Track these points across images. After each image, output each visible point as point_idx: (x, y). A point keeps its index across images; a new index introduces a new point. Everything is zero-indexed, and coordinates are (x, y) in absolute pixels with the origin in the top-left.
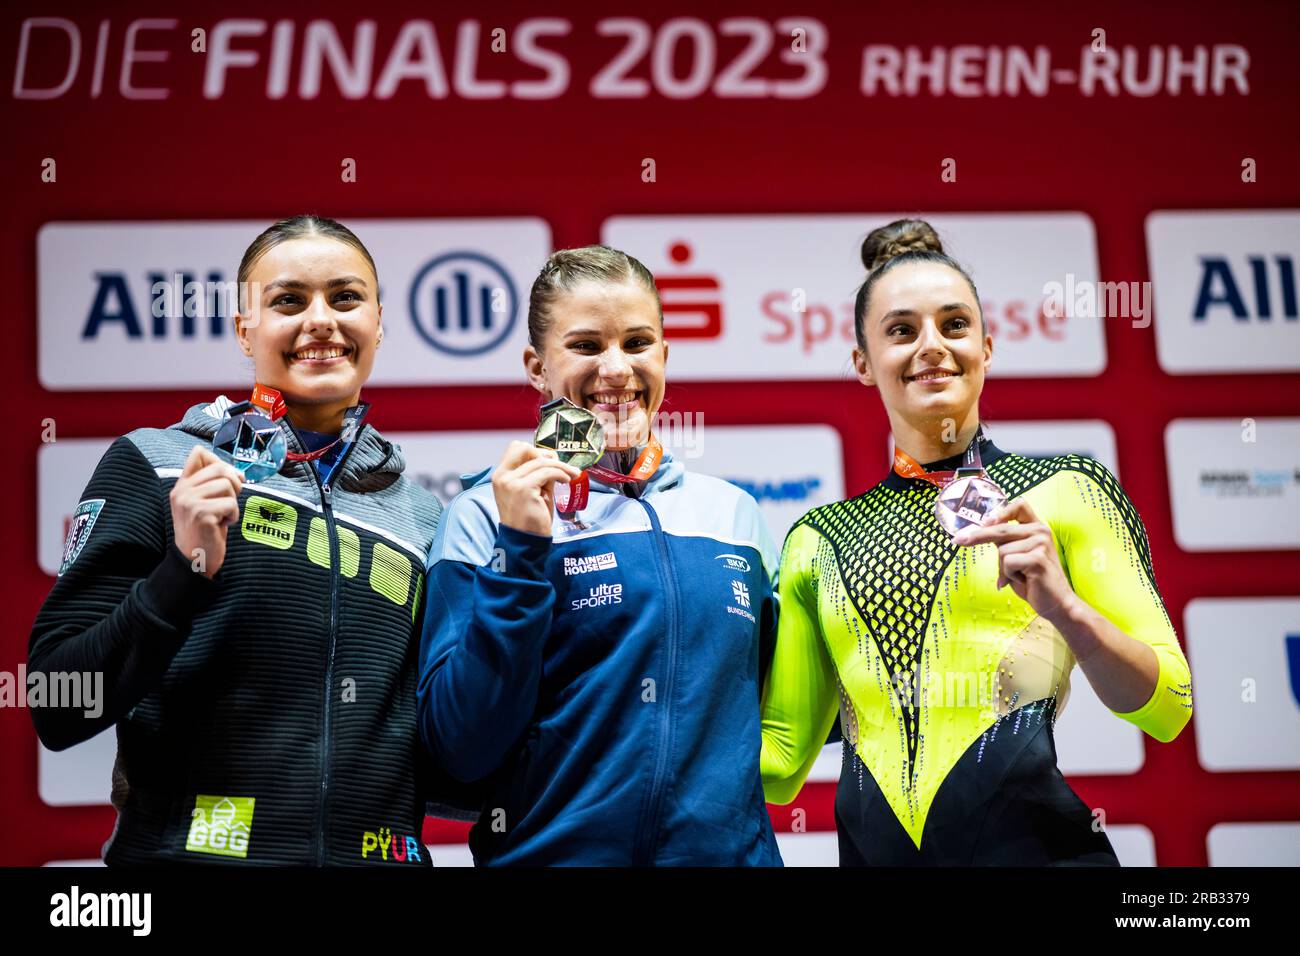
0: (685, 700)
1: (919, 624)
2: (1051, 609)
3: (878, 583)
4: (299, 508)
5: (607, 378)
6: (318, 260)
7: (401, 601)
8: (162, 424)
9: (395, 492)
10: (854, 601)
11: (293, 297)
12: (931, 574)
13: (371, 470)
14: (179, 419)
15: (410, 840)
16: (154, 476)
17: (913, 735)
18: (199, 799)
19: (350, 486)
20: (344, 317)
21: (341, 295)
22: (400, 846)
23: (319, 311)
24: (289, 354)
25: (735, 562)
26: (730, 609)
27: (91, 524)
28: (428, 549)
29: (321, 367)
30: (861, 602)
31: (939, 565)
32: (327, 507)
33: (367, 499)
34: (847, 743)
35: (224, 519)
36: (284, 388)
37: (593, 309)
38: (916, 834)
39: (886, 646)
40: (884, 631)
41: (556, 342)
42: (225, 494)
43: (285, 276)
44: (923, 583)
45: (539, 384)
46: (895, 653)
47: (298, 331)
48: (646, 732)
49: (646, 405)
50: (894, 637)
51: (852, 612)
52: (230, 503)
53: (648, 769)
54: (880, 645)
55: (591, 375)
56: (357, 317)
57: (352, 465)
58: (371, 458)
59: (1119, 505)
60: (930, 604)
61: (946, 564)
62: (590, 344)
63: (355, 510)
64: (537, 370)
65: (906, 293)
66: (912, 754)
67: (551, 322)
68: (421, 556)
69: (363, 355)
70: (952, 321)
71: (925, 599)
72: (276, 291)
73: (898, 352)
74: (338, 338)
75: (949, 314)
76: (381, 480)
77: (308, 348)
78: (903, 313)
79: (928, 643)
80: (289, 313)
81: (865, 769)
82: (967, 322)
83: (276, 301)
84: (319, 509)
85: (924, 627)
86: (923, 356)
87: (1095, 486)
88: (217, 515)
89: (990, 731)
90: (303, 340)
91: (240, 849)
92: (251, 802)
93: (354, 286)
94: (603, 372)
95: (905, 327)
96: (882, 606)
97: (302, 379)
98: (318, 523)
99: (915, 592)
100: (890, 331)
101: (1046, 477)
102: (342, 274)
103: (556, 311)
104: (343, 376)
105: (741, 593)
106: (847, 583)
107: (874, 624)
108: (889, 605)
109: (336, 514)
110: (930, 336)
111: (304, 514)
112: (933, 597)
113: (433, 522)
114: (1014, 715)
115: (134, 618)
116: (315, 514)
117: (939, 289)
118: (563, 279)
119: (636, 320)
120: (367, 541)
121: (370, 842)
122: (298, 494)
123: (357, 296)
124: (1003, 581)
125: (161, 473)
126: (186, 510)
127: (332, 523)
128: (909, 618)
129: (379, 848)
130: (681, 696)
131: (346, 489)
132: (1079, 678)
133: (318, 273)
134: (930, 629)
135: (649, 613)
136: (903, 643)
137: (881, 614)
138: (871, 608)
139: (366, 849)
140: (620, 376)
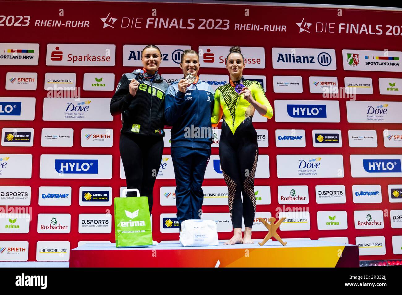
0: (200, 113)
1: (234, 105)
2: (251, 101)
3: (229, 99)
4: (147, 85)
5: (190, 67)
6: (152, 51)
7: (161, 98)
8: (130, 72)
9: (162, 83)
10: (225, 101)
11: (148, 56)
12: (236, 98)
13: (158, 80)
14: (132, 72)
15: (162, 131)
16: (128, 80)
17: (234, 120)
18: (133, 125)
19: (155, 82)
20: (155, 59)
21: (155, 56)
22: (160, 132)
23: (152, 58)
24: (147, 64)
25: (208, 94)
26: (207, 100)
27: (119, 86)
28: (166, 91)
29: (152, 66)
30: (226, 102)
31: (237, 97)
32: (151, 85)
33: (158, 84)
34: (223, 119)
35: (136, 89)
36: (146, 68)
37: (189, 57)
38: (234, 132)
39: (230, 108)
40: (229, 106)
41: (184, 62)
42: (136, 86)
43: (147, 53)
44: (235, 100)
45: (182, 68)
46: (231, 109)
47: (149, 61)
48: (194, 117)
49: (196, 71)
50: (231, 107)
51: (225, 103)
52: (137, 87)
53: (194, 122)
54: (229, 108)
55: (188, 66)
56: (157, 59)
57: (155, 79)
58: (158, 78)
59: (261, 88)
60: (236, 103)
61: (238, 97)
62: (188, 62)
63: (156, 86)
64: (182, 66)
65: (233, 57)
66: (234, 122)
67: (183, 59)
68: (165, 93)
69: (158, 64)
70: (238, 62)
71: (235, 102)
72: (146, 55)
73: (231, 65)
74: (154, 62)
75: (238, 61)
76: (160, 81)
77: (150, 63)
78: (232, 60)
79: (236, 108)
80: (147, 58)
81: (226, 124)
82: (241, 62)
83: (146, 57)
84: (150, 85)
85: (235, 106)
86: (234, 66)
87: (258, 85)
88: (135, 88)
89: (244, 120)
90: (149, 62)
91: (138, 131)
92: (140, 125)
93: (157, 55)
94: (190, 66)
95: (232, 62)
96: (229, 102)
97: (149, 67)
98: (150, 87)
99: (234, 101)
100: (230, 62)
101: (251, 84)
102: (155, 53)
103: (184, 57)
104: (155, 67)
105: (209, 98)
106: (224, 99)
107: (228, 105)
108: (230, 102)
109: (153, 86)
110: (235, 63)
111: (148, 86)
112: (236, 102)
113: (167, 87)
114: (247, 118)
115: (123, 102)
116: (150, 86)
117: (237, 57)
118: (185, 53)
119: (195, 59)
120: (157, 90)
121: (156, 131)
122: (147, 83)
123: (157, 56)
124: (245, 98)
125: (129, 80)
126: (131, 87)
127: (152, 87)
128: (233, 104)
129: (157, 132)
130: (200, 112)
131: (154, 83)
132: (256, 111)
133: (152, 53)
134: (236, 106)
135: (196, 101)
136: (232, 108)
137: (229, 104)
138: (228, 103)
139: (155, 132)
140: (192, 66)
